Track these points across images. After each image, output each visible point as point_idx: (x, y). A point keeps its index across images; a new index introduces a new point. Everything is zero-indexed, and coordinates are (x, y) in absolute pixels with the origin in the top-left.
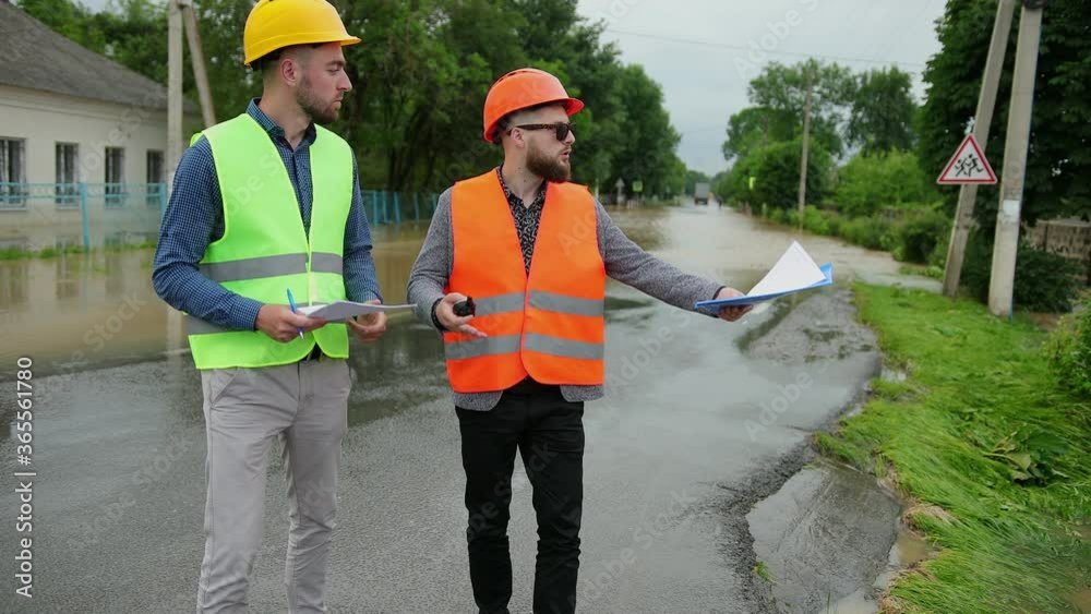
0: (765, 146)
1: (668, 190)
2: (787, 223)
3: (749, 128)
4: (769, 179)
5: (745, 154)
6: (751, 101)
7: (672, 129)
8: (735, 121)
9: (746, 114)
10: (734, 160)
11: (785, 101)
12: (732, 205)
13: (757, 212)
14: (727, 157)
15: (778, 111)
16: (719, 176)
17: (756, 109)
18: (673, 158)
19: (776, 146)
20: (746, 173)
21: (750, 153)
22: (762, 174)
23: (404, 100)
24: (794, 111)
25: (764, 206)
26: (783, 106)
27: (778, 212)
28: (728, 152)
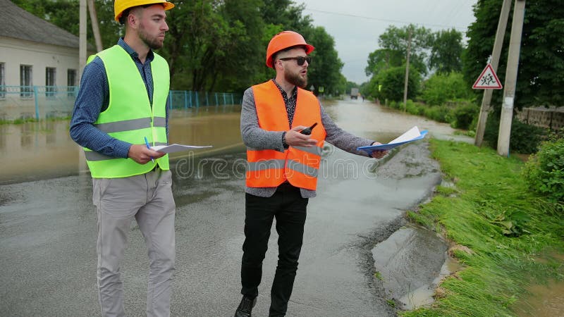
0: (387, 69)
1: (337, 92)
2: (398, 109)
3: (379, 60)
4: (389, 86)
5: (376, 73)
6: (380, 46)
7: (339, 60)
8: (372, 56)
9: (378, 52)
10: (371, 76)
11: (397, 46)
12: (370, 99)
13: (382, 103)
14: (368, 75)
15: (394, 51)
16: (364, 84)
17: (382, 50)
18: (340, 75)
19: (392, 69)
20: (377, 83)
21: (379, 72)
22: (385, 84)
23: (201, 44)
24: (402, 51)
25: (386, 100)
26: (396, 49)
27: (393, 103)
28: (368, 72)
